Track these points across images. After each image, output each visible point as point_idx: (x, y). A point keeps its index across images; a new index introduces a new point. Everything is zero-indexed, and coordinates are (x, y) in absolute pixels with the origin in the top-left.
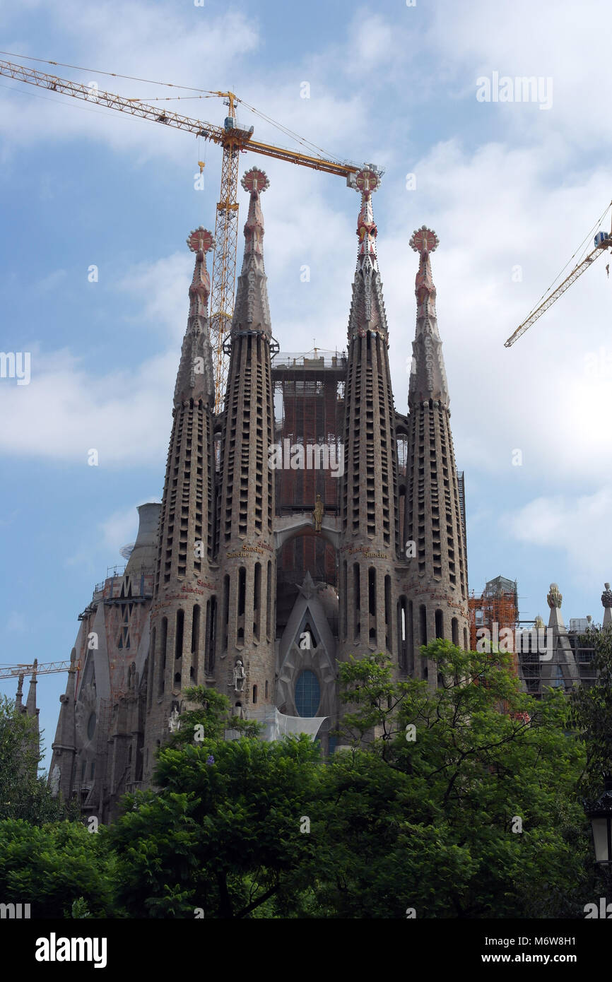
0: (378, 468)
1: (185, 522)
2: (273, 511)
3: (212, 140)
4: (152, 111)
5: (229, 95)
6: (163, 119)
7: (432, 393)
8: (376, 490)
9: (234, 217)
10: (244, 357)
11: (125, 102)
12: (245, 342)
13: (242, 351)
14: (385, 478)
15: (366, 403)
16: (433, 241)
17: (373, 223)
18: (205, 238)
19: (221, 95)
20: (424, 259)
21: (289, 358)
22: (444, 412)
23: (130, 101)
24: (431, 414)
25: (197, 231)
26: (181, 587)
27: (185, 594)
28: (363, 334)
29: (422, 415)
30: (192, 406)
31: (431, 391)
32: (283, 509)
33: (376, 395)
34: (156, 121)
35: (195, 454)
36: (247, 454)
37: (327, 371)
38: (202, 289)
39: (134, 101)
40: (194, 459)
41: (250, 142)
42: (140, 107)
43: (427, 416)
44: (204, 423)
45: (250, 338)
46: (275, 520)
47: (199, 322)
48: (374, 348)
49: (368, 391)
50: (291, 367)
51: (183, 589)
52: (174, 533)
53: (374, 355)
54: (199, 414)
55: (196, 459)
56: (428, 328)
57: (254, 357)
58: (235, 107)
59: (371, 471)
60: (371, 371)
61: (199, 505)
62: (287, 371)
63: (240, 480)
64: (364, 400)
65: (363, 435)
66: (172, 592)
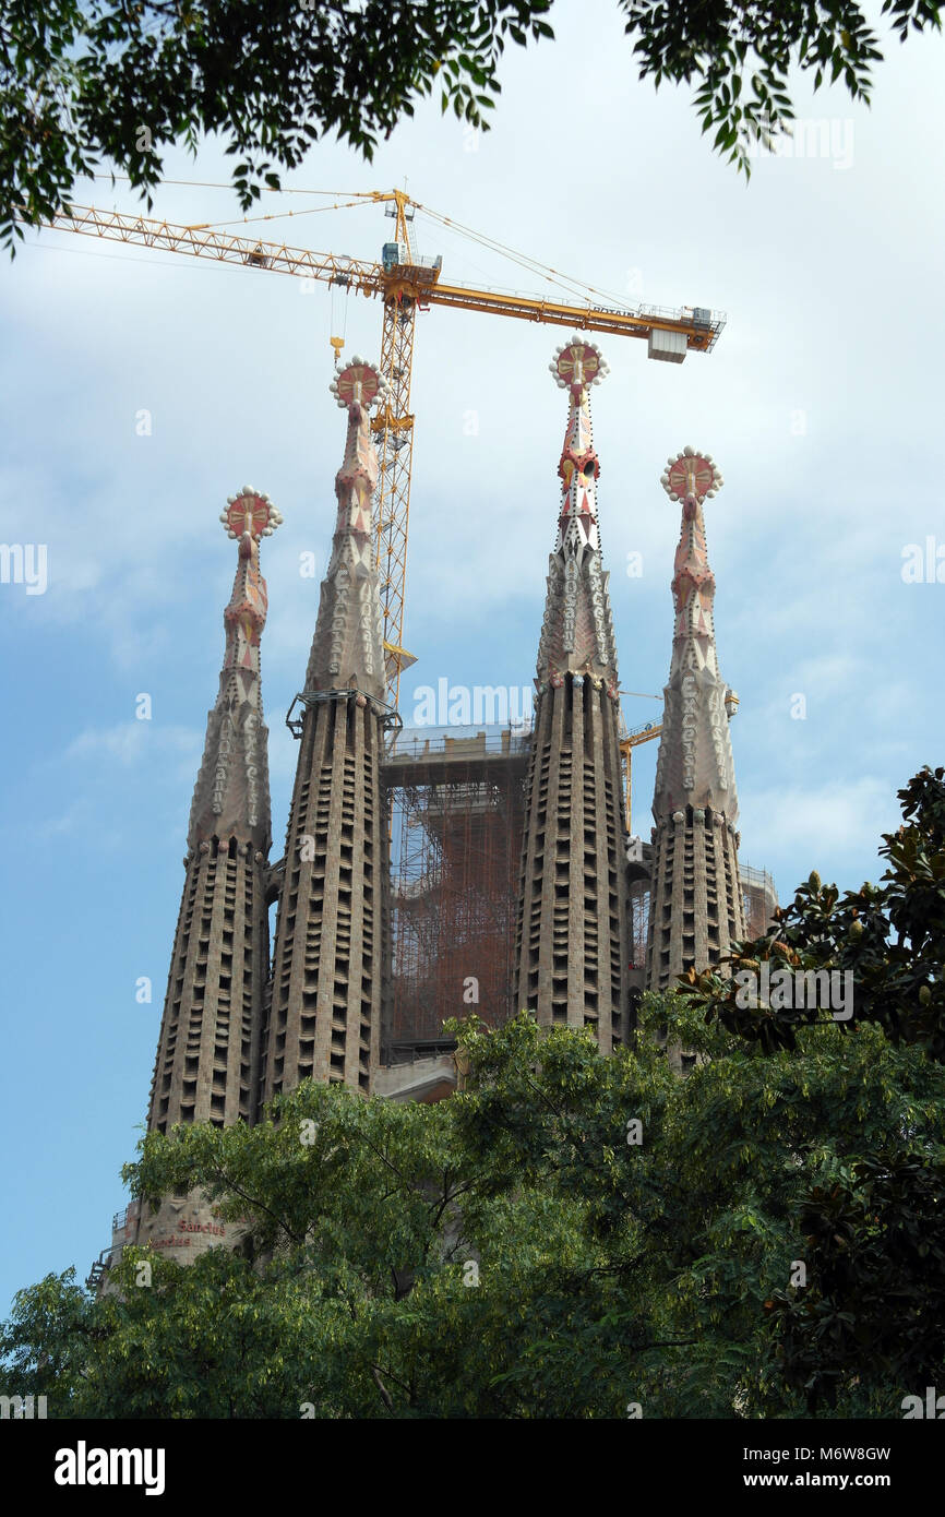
0: (577, 955)
1: (190, 1088)
2: (374, 1056)
3: (361, 291)
4: (235, 246)
5: (399, 198)
6: (257, 259)
7: (691, 794)
8: (571, 1001)
9: (405, 443)
10: (321, 745)
11: (178, 233)
12: (324, 716)
13: (318, 733)
14: (591, 976)
15: (557, 823)
16: (707, 478)
17: (590, 450)
18: (255, 509)
19: (378, 197)
20: (690, 515)
21: (415, 740)
22: (717, 831)
23: (189, 229)
24: (690, 837)
25: (240, 498)
26: (177, 1223)
27: (185, 1235)
28: (557, 682)
29: (671, 841)
30: (216, 852)
31: (688, 790)
32: (397, 1050)
33: (578, 804)
34: (245, 263)
35: (218, 947)
36: (317, 944)
37: (491, 762)
38: (247, 614)
39: (197, 229)
40: (214, 959)
41: (437, 288)
42: (211, 241)
43: (680, 841)
44: (240, 884)
45: (334, 703)
46: (377, 1074)
47: (239, 680)
48: (578, 707)
49: (562, 799)
50: (421, 757)
51: (182, 1227)
52: (168, 1114)
53: (579, 722)
54: (230, 867)
55: (219, 958)
56: (690, 659)
57: (340, 744)
58: (410, 218)
59: (561, 962)
60: (569, 756)
61: (221, 1053)
62: (409, 767)
63: (301, 997)
64: (554, 816)
65: (549, 889)
66: (162, 1233)
